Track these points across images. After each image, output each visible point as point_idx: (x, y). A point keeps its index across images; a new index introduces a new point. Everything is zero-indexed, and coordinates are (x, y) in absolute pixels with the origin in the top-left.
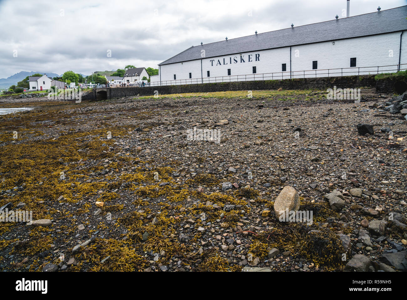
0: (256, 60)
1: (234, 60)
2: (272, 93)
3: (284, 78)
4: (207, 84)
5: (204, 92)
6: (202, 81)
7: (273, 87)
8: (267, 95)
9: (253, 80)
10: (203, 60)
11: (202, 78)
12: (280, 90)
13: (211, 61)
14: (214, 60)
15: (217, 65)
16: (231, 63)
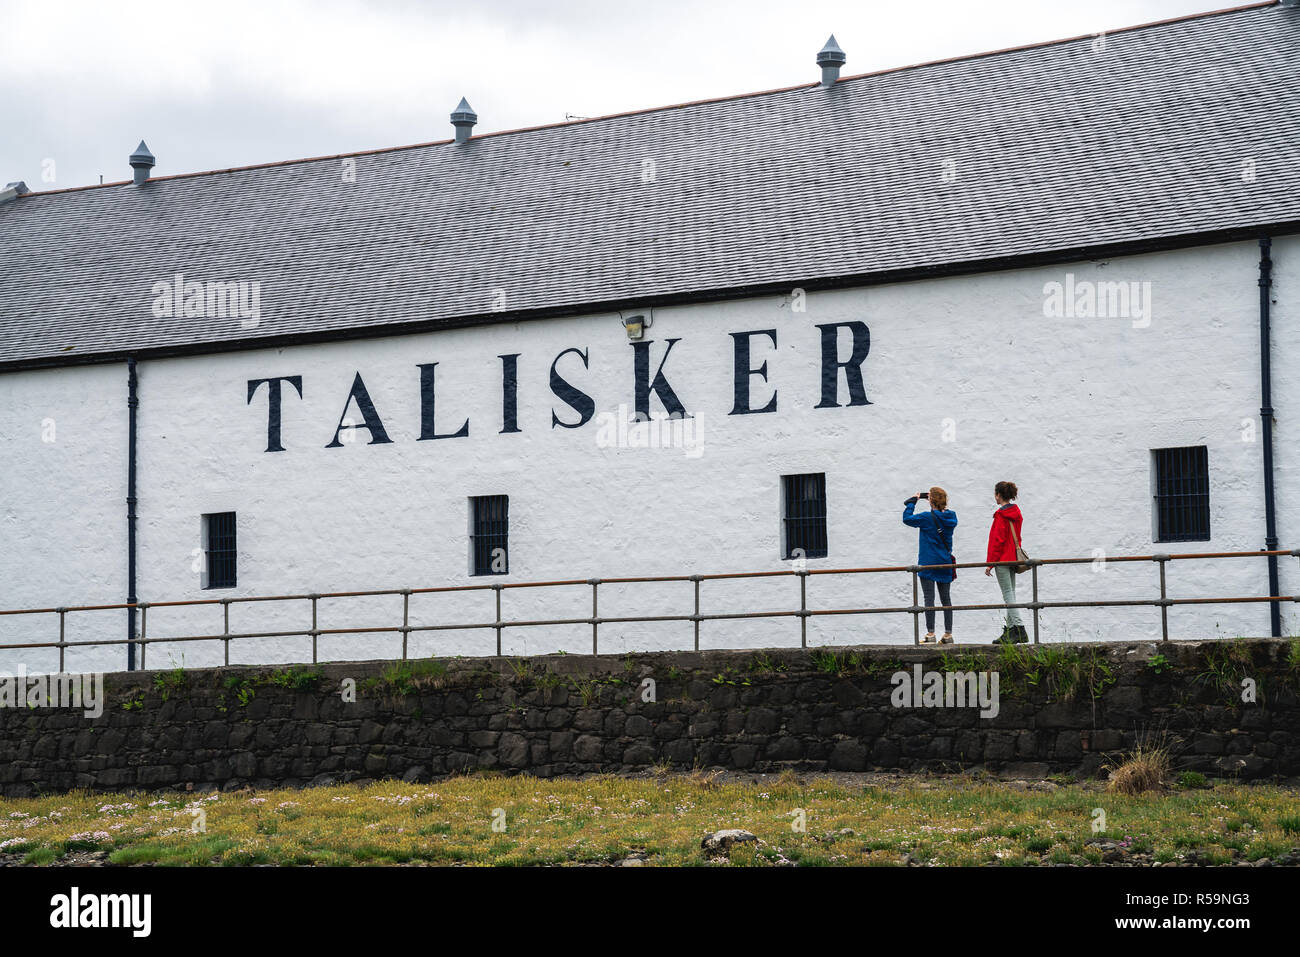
0: (829, 400)
1: (559, 386)
2: (1028, 818)
3: (1190, 628)
4: (189, 682)
5: (154, 787)
6: (134, 641)
7: (1046, 734)
8: (963, 839)
9: (784, 636)
10: (157, 380)
11: (133, 606)
12: (1137, 785)
13: (263, 391)
14: (296, 381)
15: (336, 443)
16: (511, 424)
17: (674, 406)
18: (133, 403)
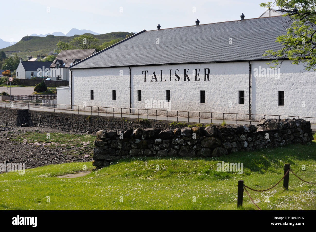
0: (205, 80)
10: (133, 70)
13: (144, 72)
14: (147, 71)
15: (152, 81)
16: (171, 80)
17: (189, 80)
18: (130, 73)
